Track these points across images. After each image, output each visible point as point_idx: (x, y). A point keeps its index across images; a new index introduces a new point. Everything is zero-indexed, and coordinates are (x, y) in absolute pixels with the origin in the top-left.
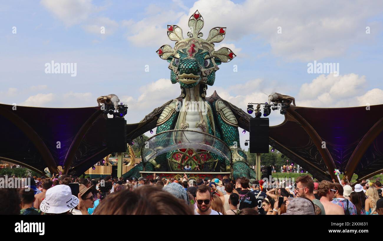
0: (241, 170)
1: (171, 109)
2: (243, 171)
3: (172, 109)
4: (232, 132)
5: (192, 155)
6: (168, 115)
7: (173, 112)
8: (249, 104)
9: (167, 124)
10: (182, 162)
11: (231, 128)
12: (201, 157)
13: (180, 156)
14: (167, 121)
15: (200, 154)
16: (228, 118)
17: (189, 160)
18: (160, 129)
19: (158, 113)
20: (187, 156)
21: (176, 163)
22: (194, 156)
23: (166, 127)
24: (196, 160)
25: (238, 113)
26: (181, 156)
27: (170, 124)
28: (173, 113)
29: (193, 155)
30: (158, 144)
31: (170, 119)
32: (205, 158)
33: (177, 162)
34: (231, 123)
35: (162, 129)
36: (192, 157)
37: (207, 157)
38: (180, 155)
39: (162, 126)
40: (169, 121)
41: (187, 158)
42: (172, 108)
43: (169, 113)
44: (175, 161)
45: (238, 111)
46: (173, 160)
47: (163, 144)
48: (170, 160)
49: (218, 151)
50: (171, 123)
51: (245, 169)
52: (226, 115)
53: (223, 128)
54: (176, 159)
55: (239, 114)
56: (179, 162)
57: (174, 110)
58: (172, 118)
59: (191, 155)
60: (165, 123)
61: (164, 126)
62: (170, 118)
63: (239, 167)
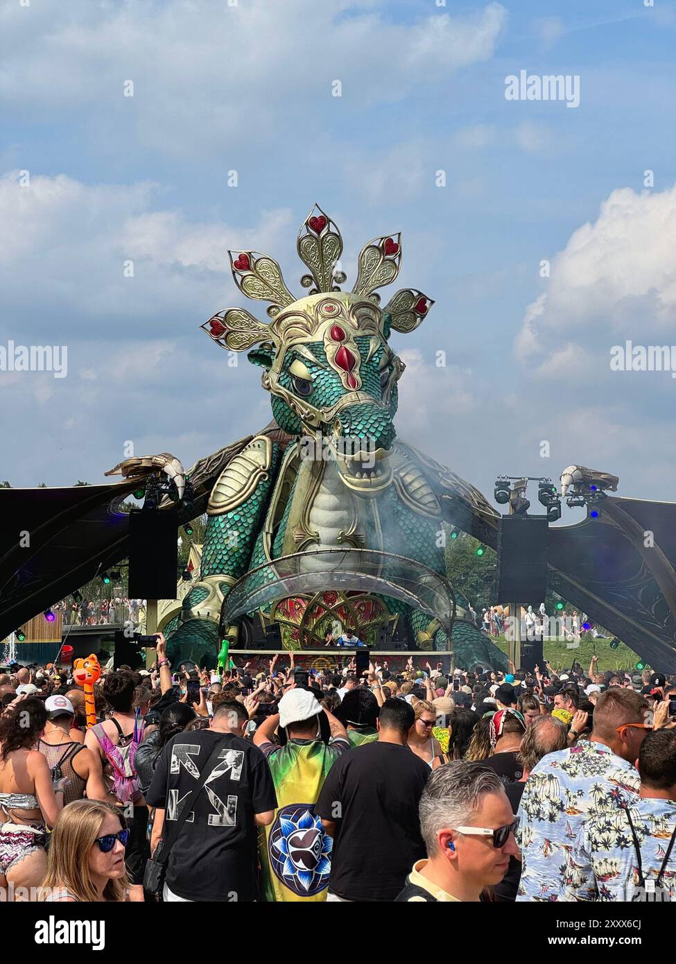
0: (465, 644)
1: (254, 468)
2: (471, 646)
3: (257, 468)
4: (428, 535)
5: (333, 604)
6: (245, 486)
7: (261, 476)
8: (499, 480)
9: (245, 511)
10: (306, 620)
11: (425, 524)
12: (359, 608)
13: (301, 607)
14: (245, 502)
15: (355, 601)
16: (417, 496)
17: (325, 618)
18: (222, 525)
19: (209, 477)
20: (321, 606)
21: (286, 623)
22: (339, 606)
23: (242, 519)
24: (345, 616)
25: (441, 479)
26: (304, 606)
27: (253, 511)
28: (260, 480)
29: (337, 603)
30: (217, 568)
31: (253, 497)
32: (369, 610)
33: (292, 621)
34: (426, 511)
35: (228, 526)
36: (335, 609)
37: (372, 608)
38: (300, 604)
39: (230, 515)
40: (249, 501)
41: (319, 612)
42: (257, 465)
43: (249, 478)
44: (284, 619)
45: (440, 474)
46: (279, 617)
47: (231, 568)
48: (268, 616)
49: (410, 595)
50: (256, 508)
51: (476, 642)
52: (412, 489)
53: (405, 524)
54: (286, 614)
55: (442, 483)
56: (299, 621)
57: (261, 471)
58: (258, 493)
59: (330, 604)
60: (239, 509)
61: (237, 518)
62: (253, 493)
63: (458, 636)
